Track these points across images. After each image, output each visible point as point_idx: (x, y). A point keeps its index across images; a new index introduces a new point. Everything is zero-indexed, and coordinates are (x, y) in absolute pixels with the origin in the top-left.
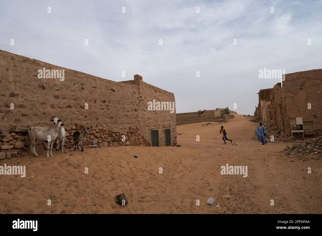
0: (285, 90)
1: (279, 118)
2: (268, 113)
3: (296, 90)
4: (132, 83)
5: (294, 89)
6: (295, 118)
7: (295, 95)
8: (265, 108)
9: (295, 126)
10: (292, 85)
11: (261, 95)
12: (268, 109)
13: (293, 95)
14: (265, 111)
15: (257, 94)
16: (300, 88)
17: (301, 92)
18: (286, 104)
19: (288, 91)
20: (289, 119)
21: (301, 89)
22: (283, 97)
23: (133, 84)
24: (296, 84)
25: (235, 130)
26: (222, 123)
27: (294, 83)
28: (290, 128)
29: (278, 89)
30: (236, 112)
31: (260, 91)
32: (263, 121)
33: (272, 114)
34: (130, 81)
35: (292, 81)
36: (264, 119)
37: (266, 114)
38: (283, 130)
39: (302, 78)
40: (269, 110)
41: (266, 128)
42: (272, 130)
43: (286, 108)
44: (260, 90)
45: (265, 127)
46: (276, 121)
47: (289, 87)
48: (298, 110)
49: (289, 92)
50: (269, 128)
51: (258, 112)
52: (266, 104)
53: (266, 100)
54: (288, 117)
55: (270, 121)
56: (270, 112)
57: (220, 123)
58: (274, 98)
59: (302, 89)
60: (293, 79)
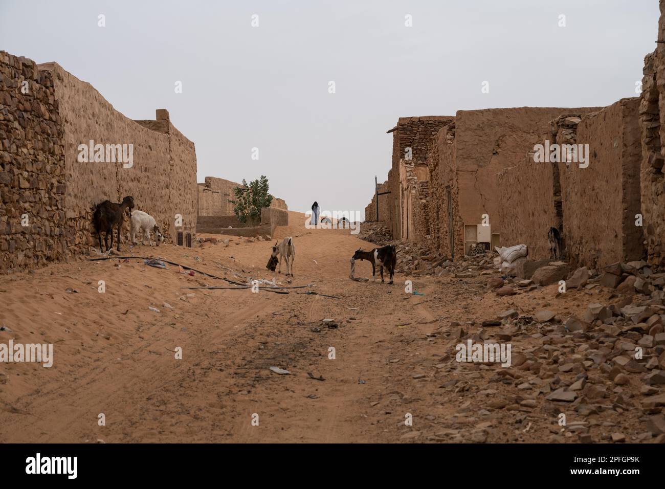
0: (461, 152)
1: (445, 227)
2: (419, 209)
3: (485, 155)
4: (153, 126)
5: (480, 153)
6: (476, 226)
7: (481, 166)
8: (414, 191)
9: (474, 245)
10: (477, 141)
11: (402, 139)
12: (421, 199)
13: (475, 167)
14: (410, 201)
15: (389, 132)
16: (494, 150)
17: (494, 160)
18: (458, 187)
19: (465, 156)
20: (462, 228)
21: (494, 154)
22: (454, 169)
23: (155, 130)
24: (484, 138)
25: (317, 260)
26: (258, 239)
27: (481, 136)
28: (462, 249)
29: (447, 144)
30: (284, 201)
31: (399, 124)
32: (403, 240)
33: (430, 213)
34: (148, 122)
35: (476, 131)
36: (405, 233)
37: (414, 215)
38: (451, 257)
39: (499, 125)
40: (424, 201)
41: (411, 258)
42: (424, 260)
43: (459, 199)
44: (400, 119)
45: (407, 256)
46: (438, 237)
47: (469, 145)
48: (484, 206)
49: (467, 158)
50: (416, 259)
51: (383, 207)
52: (419, 178)
53: (420, 162)
54: (461, 223)
55: (424, 240)
56: (425, 207)
57: (252, 239)
58: (437, 165)
59: (497, 152)
60: (479, 125)
